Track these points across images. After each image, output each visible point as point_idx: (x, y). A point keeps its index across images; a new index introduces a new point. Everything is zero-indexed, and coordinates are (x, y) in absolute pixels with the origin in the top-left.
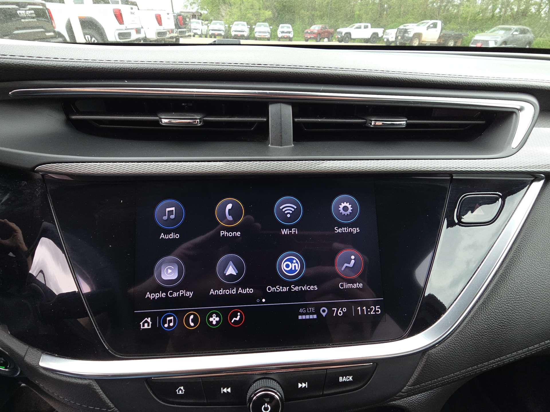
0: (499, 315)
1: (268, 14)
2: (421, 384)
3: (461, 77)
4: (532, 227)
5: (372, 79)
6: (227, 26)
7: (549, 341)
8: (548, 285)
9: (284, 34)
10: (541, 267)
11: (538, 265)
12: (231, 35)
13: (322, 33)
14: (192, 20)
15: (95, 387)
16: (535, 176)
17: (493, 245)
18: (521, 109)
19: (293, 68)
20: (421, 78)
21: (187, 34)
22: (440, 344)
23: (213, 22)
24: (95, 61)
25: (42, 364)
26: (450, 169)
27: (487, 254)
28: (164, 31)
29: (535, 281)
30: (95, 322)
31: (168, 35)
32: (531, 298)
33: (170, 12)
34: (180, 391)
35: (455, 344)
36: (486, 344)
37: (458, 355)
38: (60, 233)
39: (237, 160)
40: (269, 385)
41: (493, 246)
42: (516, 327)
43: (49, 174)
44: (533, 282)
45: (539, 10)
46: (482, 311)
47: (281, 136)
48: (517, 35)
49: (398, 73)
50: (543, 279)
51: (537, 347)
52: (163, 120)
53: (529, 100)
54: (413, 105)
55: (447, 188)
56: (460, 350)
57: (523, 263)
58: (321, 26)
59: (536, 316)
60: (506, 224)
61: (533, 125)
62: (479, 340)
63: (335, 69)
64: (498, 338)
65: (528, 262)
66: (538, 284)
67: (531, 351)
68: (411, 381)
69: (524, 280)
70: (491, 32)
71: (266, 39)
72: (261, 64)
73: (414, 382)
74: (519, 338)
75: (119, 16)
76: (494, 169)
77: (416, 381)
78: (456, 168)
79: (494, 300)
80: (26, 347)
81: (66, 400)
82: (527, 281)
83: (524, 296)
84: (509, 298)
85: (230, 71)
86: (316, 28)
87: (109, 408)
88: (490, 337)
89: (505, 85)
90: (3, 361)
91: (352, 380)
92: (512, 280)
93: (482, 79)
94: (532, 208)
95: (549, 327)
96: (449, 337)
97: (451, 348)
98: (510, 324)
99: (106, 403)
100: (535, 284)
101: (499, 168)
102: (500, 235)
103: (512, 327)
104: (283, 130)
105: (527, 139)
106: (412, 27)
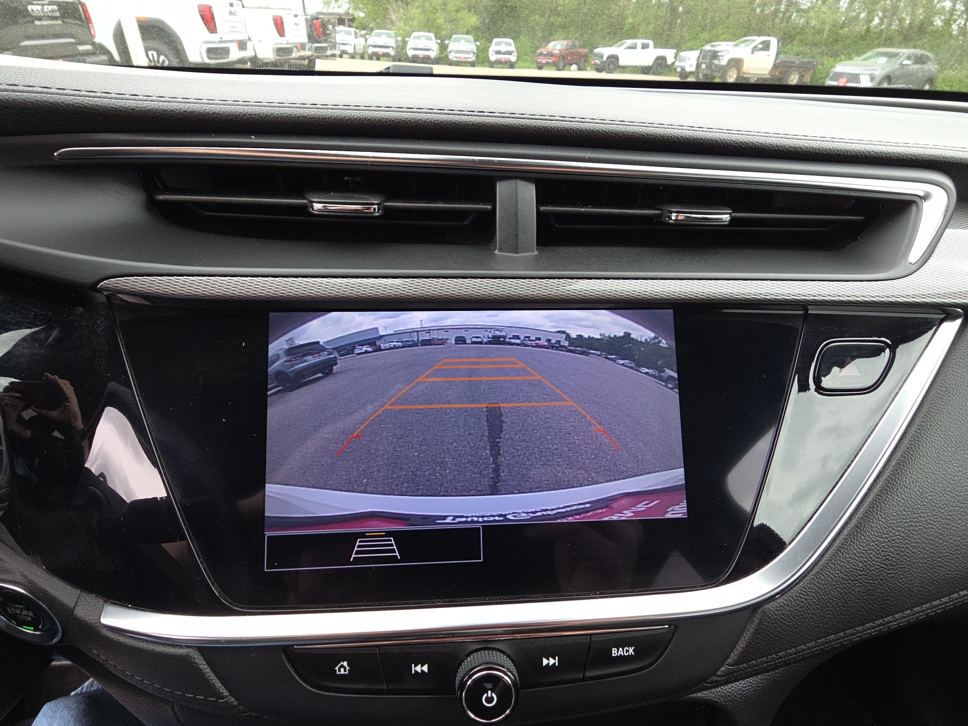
0: (882, 546)
1: (473, 20)
2: (750, 661)
3: (824, 139)
4: (941, 398)
5: (674, 140)
6: (399, 39)
7: (965, 592)
8: (966, 496)
9: (500, 57)
10: (955, 467)
11: (950, 463)
12: (407, 55)
13: (568, 55)
14: (337, 28)
15: (197, 661)
16: (946, 312)
17: (874, 427)
18: (926, 197)
19: (540, 119)
20: (757, 140)
21: (329, 53)
22: (784, 594)
23: (375, 31)
24: (201, 101)
25: (105, 620)
26: (803, 297)
27: (865, 443)
28: (288, 46)
29: (944, 490)
30: (198, 550)
31: (295, 54)
32: (937, 518)
33: (300, 12)
34: (342, 670)
35: (807, 595)
36: (860, 596)
37: (813, 614)
38: (138, 397)
39: (442, 275)
40: (495, 660)
41: (874, 429)
42: (912, 567)
43: (119, 295)
44: (941, 492)
45: (948, 23)
46: (854, 539)
47: (517, 236)
48: (908, 65)
49: (717, 130)
50: (958, 487)
51: (946, 603)
52: (315, 204)
53: (938, 181)
54: (742, 186)
55: (799, 330)
56: (816, 605)
57: (925, 459)
58: (565, 43)
59: (945, 549)
60: (897, 393)
61: (946, 224)
62: (850, 589)
63: (610, 122)
64: (881, 585)
65: (934, 457)
66: (950, 495)
67: (936, 609)
68: (733, 656)
69: (926, 488)
70: (863, 60)
71: (469, 65)
72: (484, 112)
73: (738, 658)
74: (917, 586)
75: (208, 19)
76: (878, 298)
77: (741, 656)
78: (814, 296)
79: (875, 521)
80: (76, 592)
81: (146, 682)
82: (931, 489)
83: (925, 515)
84: (900, 518)
85: (431, 122)
86: (557, 46)
87: (219, 696)
88: (867, 583)
89: (900, 154)
90: (31, 617)
91: (633, 654)
92: (907, 487)
93: (860, 144)
94: (941, 366)
95: (967, 569)
96: (799, 583)
97: (802, 602)
98: (902, 562)
99: (216, 688)
100: (945, 495)
101: (888, 297)
102: (886, 410)
103: (905, 568)
104: (520, 225)
105: (935, 249)
106: (727, 48)
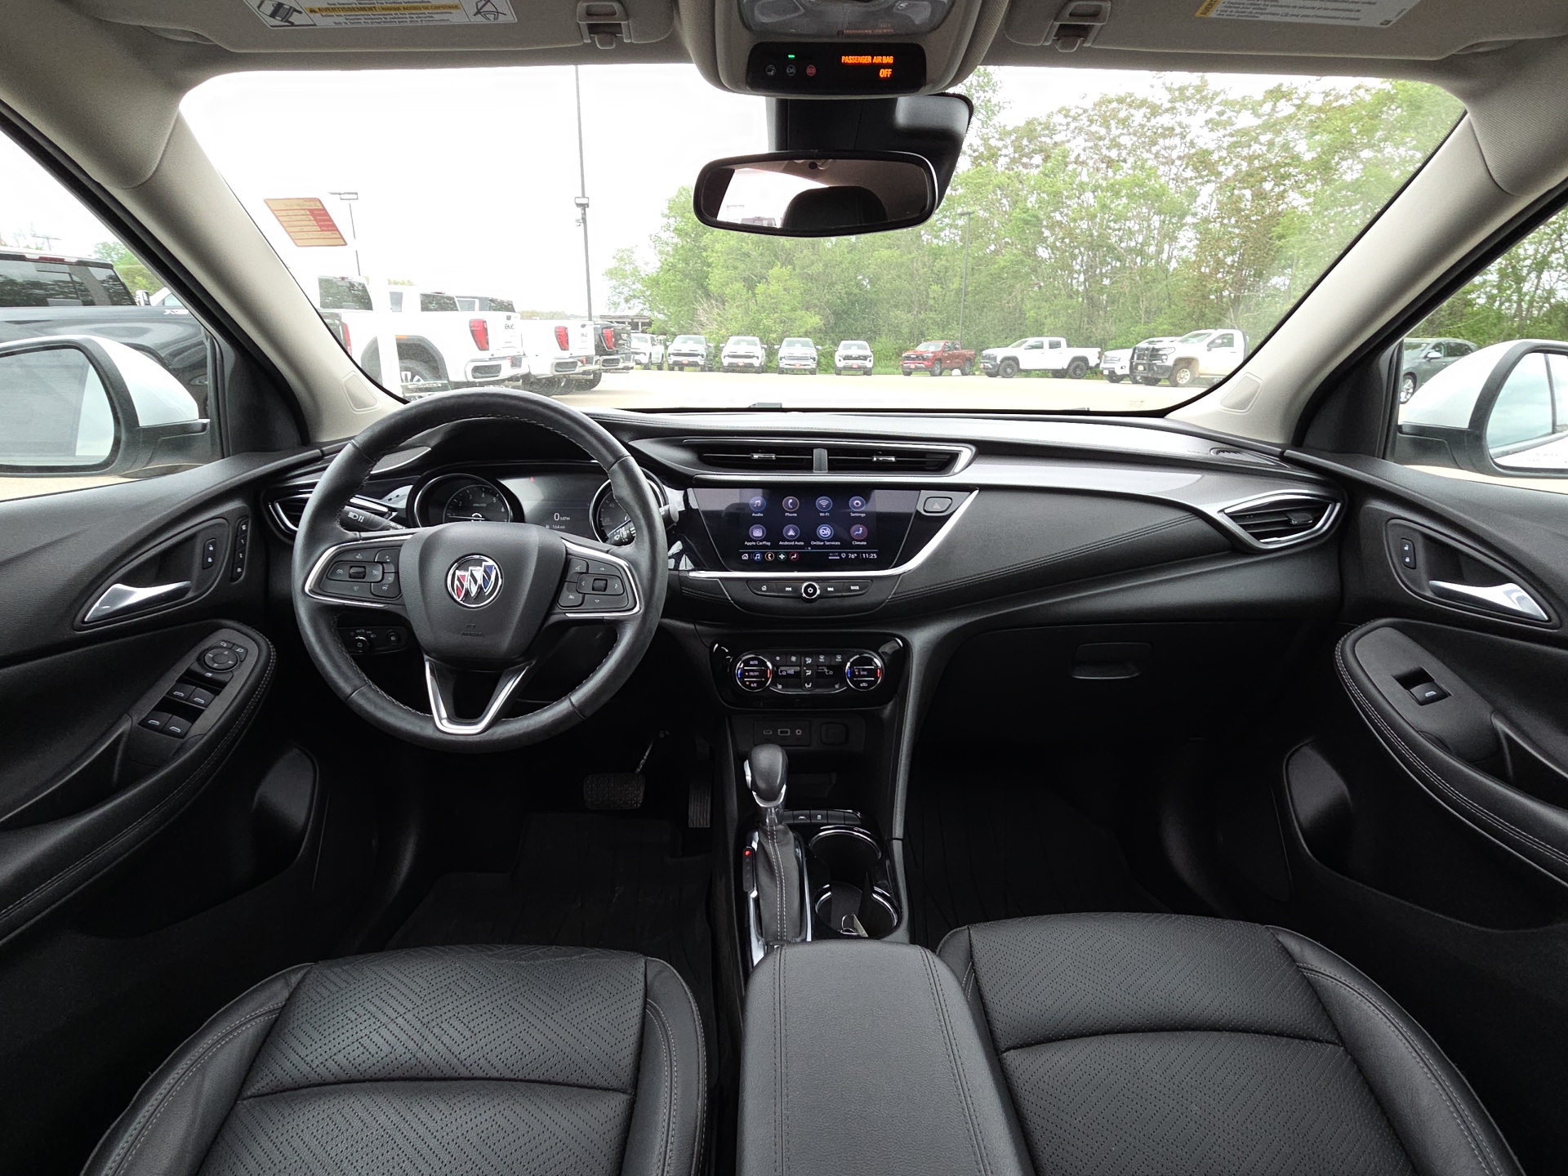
1: (814, 320)
6: (712, 345)
9: (850, 362)
12: (722, 363)
13: (947, 358)
14: (631, 335)
21: (621, 365)
23: (679, 336)
28: (571, 360)
31: (579, 369)
33: (587, 321)
47: (821, 464)
48: (1436, 358)
58: (942, 343)
61: (971, 461)
68: (893, 592)
71: (807, 372)
75: (480, 335)
86: (929, 348)
91: (858, 589)
106: (1172, 345)
